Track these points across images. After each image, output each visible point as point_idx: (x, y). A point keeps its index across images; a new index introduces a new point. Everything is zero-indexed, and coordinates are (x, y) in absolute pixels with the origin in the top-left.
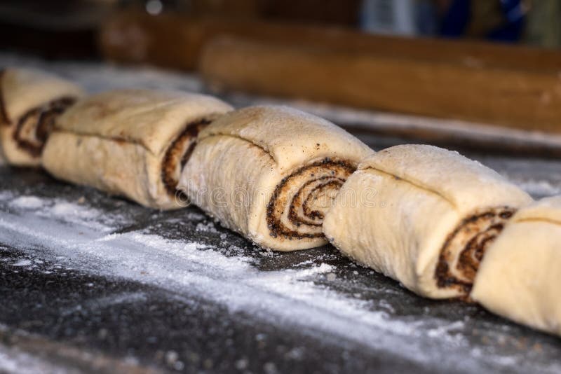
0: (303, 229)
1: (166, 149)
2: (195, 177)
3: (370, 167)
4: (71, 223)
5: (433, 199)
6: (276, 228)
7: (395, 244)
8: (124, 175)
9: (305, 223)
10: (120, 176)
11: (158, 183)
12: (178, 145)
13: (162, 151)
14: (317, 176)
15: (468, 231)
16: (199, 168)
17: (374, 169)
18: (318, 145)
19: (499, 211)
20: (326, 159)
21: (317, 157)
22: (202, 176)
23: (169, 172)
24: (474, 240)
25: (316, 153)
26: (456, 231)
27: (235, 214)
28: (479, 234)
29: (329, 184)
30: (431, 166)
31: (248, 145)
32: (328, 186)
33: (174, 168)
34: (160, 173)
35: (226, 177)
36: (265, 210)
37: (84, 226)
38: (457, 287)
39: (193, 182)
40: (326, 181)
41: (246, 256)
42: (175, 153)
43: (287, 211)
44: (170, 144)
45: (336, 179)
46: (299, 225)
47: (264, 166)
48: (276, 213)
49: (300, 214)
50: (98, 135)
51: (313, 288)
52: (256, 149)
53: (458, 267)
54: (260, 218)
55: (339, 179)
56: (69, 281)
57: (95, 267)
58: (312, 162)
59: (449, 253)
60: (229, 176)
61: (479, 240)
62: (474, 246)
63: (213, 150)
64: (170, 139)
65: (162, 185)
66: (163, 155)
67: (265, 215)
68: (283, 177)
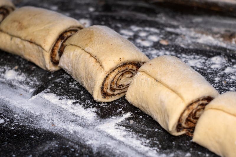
0: (116, 92)
1: (52, 48)
2: (66, 64)
3: (144, 72)
4: (15, 86)
5: (174, 95)
6: (105, 95)
7: (158, 111)
8: (33, 56)
9: (117, 90)
10: (32, 56)
11: (49, 63)
12: (57, 45)
13: (50, 49)
14: (120, 71)
15: (189, 109)
16: (68, 61)
17: (146, 73)
18: (120, 59)
19: (201, 99)
20: (124, 63)
21: (120, 64)
22: (70, 65)
23: (54, 57)
24: (192, 113)
25: (120, 62)
26: (184, 111)
27: (86, 85)
28: (193, 110)
29: (126, 72)
30: (172, 77)
31: (89, 55)
32: (125, 74)
33: (56, 55)
34: (50, 58)
35: (81, 69)
36: (100, 89)
37: (21, 88)
38: (185, 130)
39: (65, 65)
40: (124, 72)
41: (94, 108)
42: (55, 49)
43: (109, 87)
44: (53, 46)
45: (129, 70)
46: (114, 91)
47: (98, 69)
48: (105, 89)
49: (115, 87)
50: (19, 38)
51: (125, 130)
52: (93, 59)
53: (185, 123)
54: (98, 92)
55: (130, 69)
56: (23, 134)
57: (32, 122)
58: (118, 66)
59: (182, 120)
60: (82, 69)
61: (194, 112)
62: (192, 115)
63: (73, 53)
64: (53, 44)
65: (51, 63)
66: (51, 51)
67: (100, 91)
68: (106, 75)
